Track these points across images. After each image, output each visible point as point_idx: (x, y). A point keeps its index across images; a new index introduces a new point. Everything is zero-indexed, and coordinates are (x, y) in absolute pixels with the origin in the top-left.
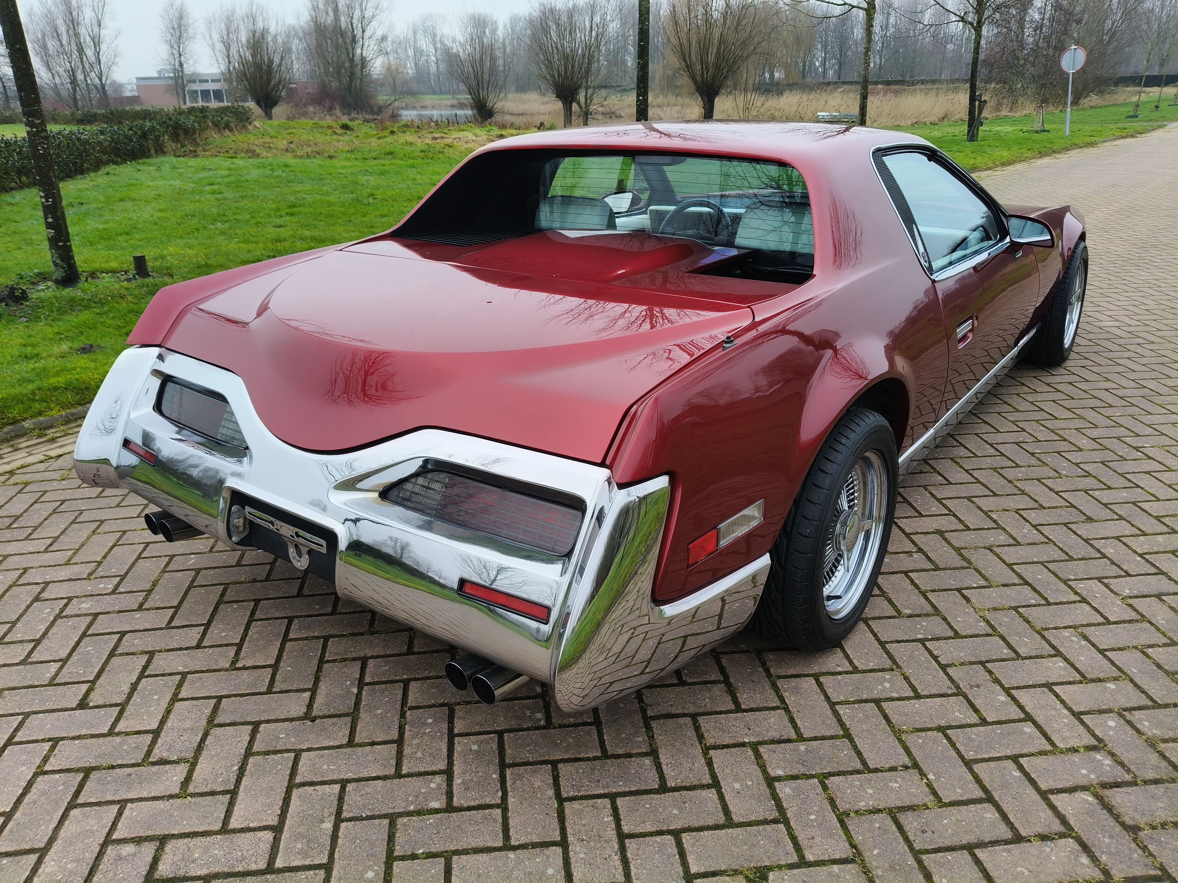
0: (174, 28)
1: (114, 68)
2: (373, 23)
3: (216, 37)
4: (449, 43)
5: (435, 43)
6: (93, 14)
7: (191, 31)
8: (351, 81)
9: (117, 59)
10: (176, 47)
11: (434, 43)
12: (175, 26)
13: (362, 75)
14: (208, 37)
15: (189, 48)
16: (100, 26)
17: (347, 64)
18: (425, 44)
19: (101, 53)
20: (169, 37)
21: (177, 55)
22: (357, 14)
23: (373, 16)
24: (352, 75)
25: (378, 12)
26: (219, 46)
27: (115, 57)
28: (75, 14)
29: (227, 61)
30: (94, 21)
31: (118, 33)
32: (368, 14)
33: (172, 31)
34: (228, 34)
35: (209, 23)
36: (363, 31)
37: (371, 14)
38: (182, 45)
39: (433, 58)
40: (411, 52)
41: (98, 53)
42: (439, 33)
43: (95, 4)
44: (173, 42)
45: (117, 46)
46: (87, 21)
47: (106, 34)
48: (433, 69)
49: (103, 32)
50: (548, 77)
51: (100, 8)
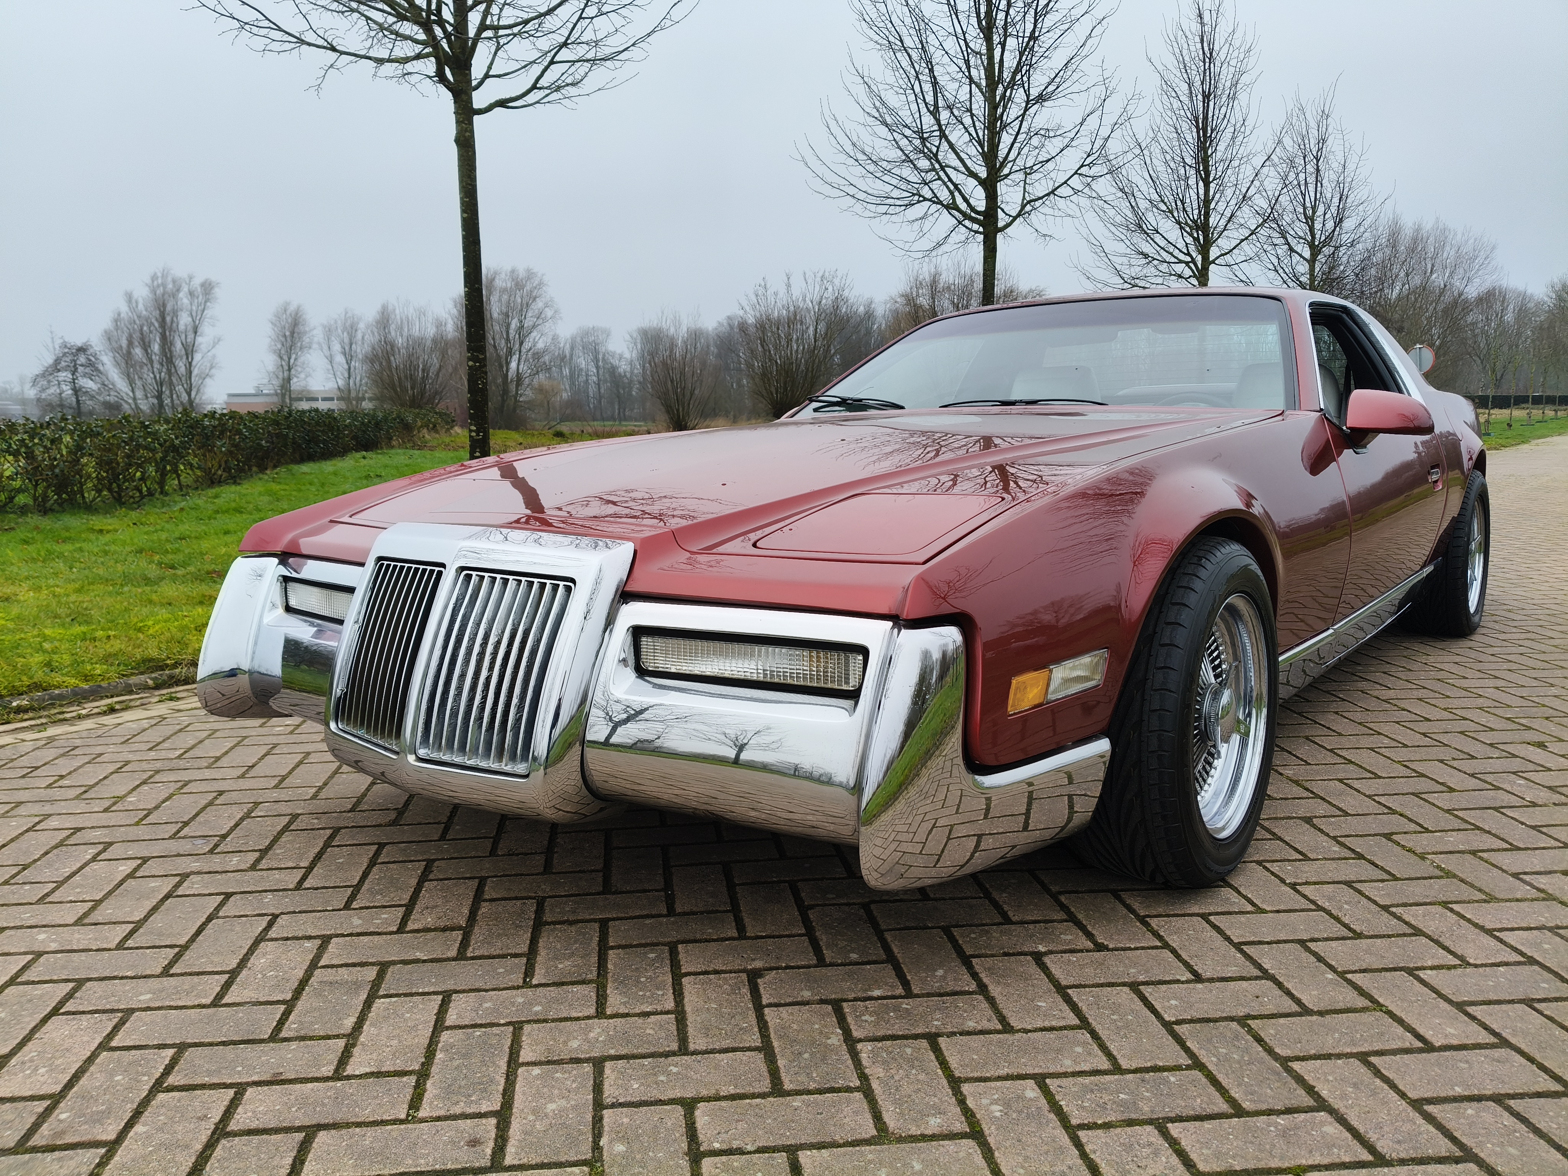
0: (285, 336)
1: (208, 381)
2: (534, 334)
3: (337, 347)
4: (615, 362)
5: (598, 361)
6: (190, 319)
7: (306, 340)
8: (503, 401)
9: (213, 371)
10: (285, 358)
11: (596, 360)
12: (288, 333)
13: (517, 393)
14: (325, 347)
15: (301, 360)
16: (196, 333)
17: (500, 381)
18: (583, 362)
19: (194, 363)
20: (279, 346)
21: (286, 368)
22: (514, 324)
23: (534, 326)
24: (506, 391)
25: (540, 321)
26: (340, 359)
27: (211, 368)
28: (168, 319)
29: (346, 375)
30: (190, 328)
31: (217, 341)
32: (528, 323)
33: (283, 339)
34: (351, 344)
35: (329, 331)
36: (521, 344)
37: (531, 323)
38: (293, 356)
39: (595, 379)
40: (566, 372)
41: (190, 364)
42: (602, 349)
43: (194, 308)
44: (283, 352)
45: (214, 356)
46: (182, 327)
47: (203, 341)
48: (592, 390)
49: (199, 340)
50: (765, 394)
51: (199, 313)
